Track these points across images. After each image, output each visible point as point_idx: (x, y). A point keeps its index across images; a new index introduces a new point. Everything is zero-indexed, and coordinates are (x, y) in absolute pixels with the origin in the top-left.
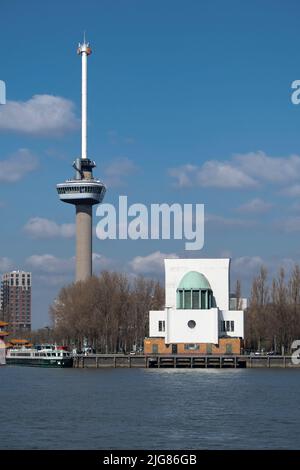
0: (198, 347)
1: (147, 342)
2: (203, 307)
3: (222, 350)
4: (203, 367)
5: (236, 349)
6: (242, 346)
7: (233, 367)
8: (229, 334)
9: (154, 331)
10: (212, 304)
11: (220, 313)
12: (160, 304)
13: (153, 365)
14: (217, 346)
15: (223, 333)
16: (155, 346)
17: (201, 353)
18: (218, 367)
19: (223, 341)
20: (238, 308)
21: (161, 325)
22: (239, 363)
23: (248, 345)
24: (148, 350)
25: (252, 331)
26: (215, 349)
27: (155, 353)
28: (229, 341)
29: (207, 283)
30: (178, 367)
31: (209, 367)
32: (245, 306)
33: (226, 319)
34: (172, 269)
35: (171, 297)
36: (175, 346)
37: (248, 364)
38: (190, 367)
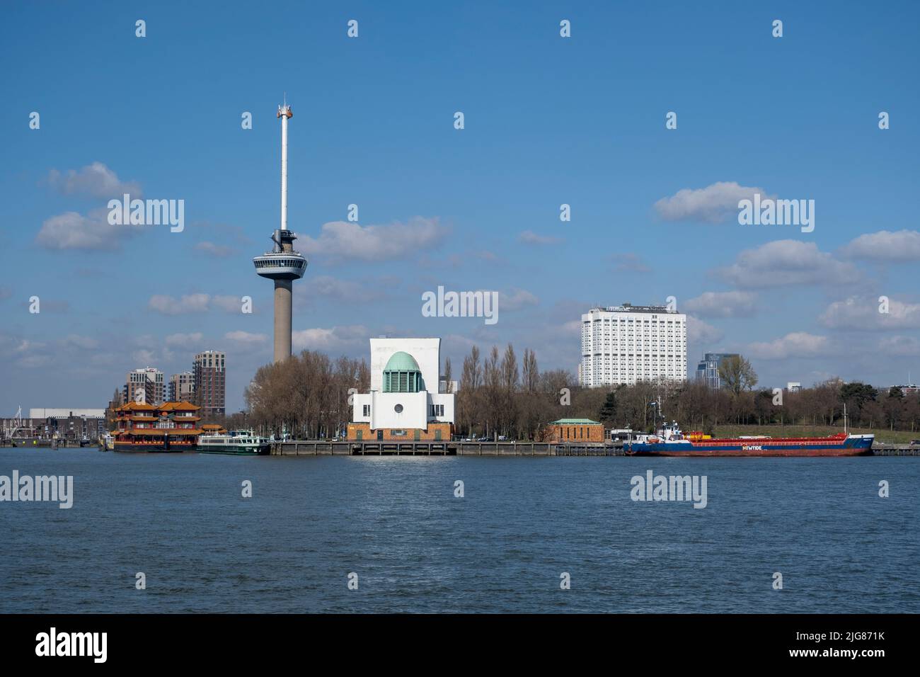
0: (405, 433)
1: (351, 428)
2: (411, 390)
3: (432, 436)
4: (411, 454)
5: (446, 435)
6: (452, 431)
7: (443, 454)
8: (439, 418)
9: (358, 416)
10: (421, 387)
11: (429, 396)
12: (364, 387)
13: (357, 452)
14: (426, 431)
15: (432, 418)
16: (359, 431)
17: (410, 439)
18: (426, 454)
19: (432, 426)
20: (448, 391)
21: (366, 410)
22: (449, 449)
23: (459, 431)
24: (352, 437)
25: (463, 416)
26: (423, 436)
27: (359, 439)
28: (439, 426)
29: (415, 364)
30: (384, 454)
31: (417, 454)
32: (455, 388)
33: (435, 403)
34: (379, 349)
35: (377, 379)
36: (381, 432)
37: (458, 451)
38: (396, 454)
